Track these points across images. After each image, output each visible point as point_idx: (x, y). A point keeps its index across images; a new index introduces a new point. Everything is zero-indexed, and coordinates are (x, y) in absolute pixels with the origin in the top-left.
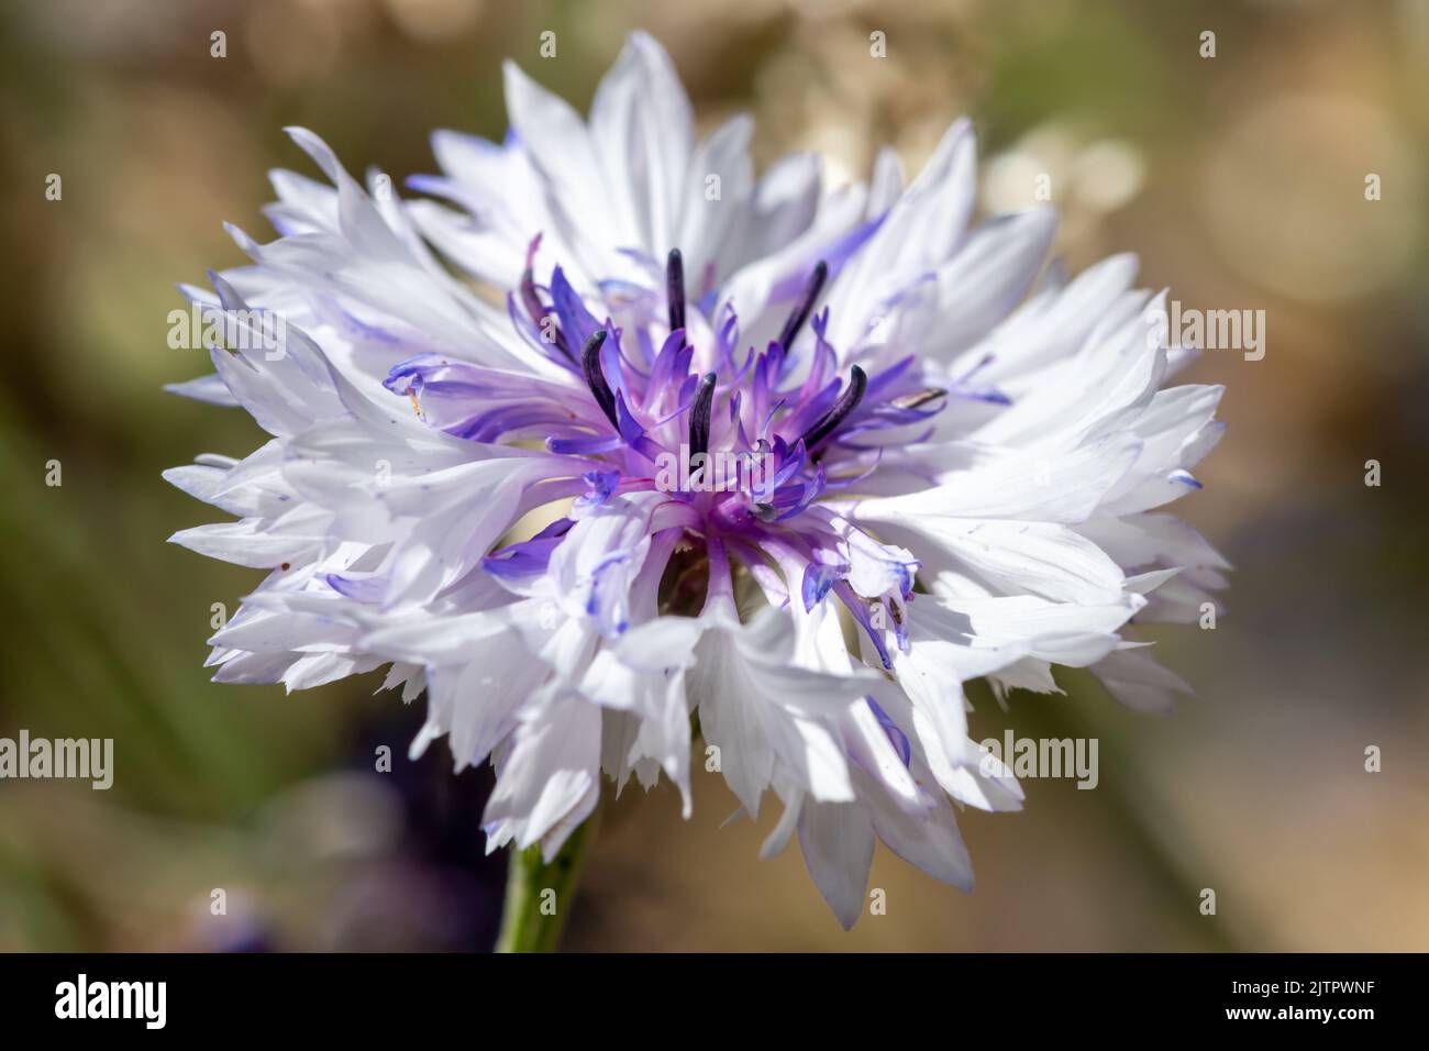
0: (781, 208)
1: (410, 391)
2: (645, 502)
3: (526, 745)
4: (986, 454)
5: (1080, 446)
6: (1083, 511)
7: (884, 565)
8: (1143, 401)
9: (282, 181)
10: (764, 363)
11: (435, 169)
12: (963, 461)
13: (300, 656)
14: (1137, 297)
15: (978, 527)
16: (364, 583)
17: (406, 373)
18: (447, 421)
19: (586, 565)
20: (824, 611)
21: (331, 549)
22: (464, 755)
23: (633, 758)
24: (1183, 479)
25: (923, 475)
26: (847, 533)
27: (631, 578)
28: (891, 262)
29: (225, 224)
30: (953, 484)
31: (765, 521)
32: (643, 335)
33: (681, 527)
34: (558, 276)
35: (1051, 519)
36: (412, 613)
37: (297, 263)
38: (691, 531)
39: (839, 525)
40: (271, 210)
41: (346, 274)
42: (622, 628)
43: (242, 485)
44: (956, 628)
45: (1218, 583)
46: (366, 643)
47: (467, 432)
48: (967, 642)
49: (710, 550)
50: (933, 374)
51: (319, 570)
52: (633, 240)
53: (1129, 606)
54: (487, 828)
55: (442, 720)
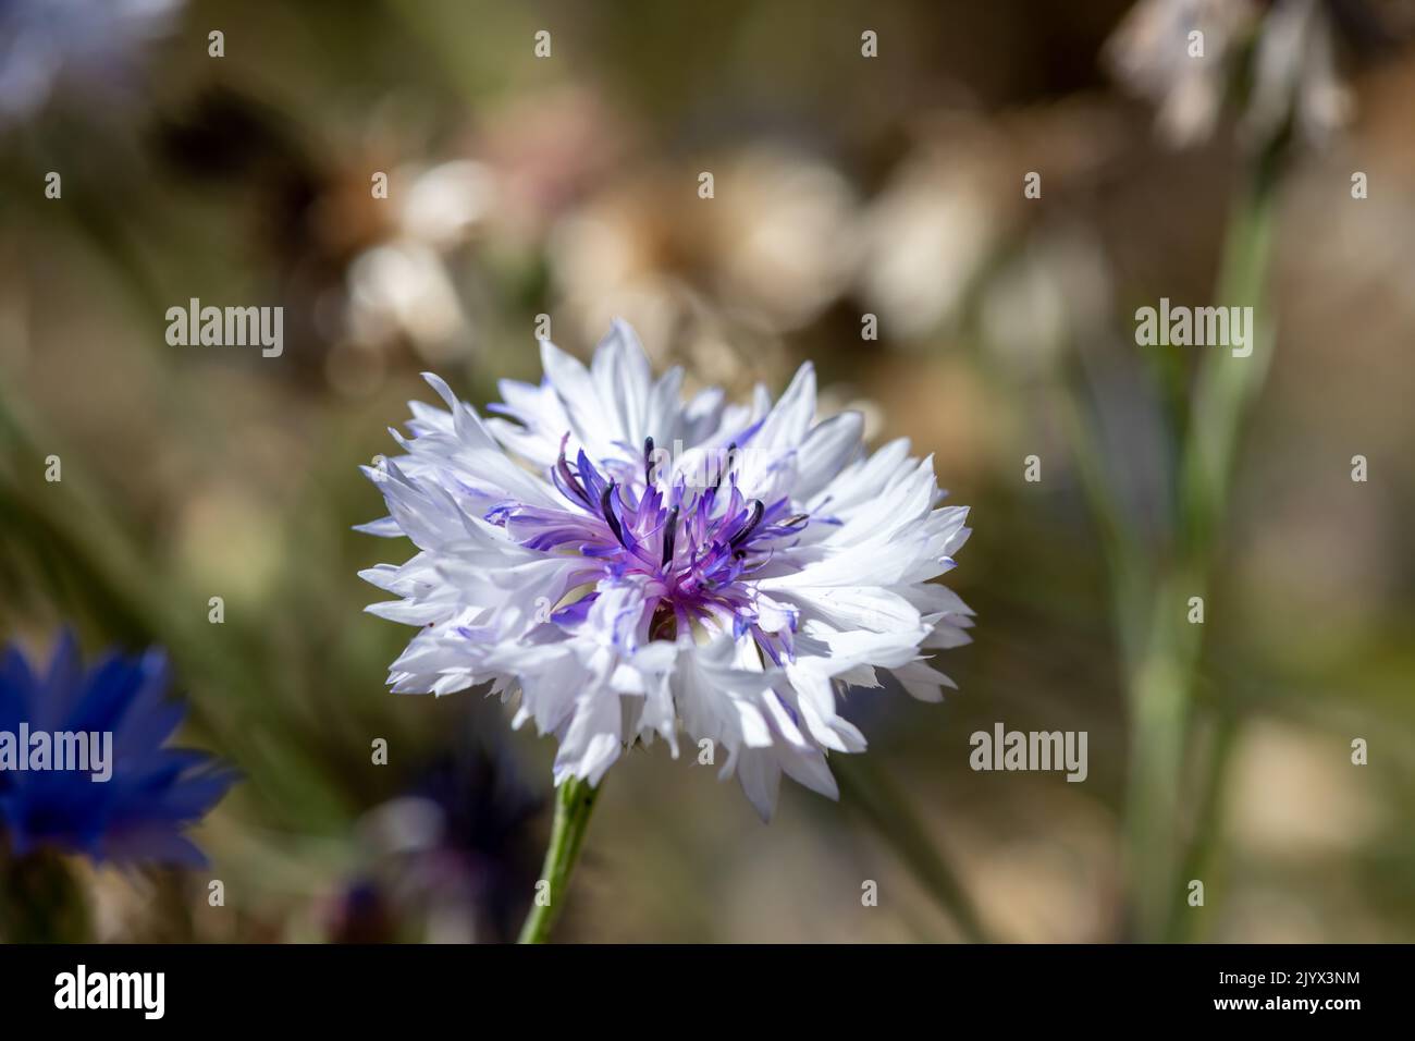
0: (700, 419)
1: (500, 523)
2: (640, 580)
3: (579, 720)
4: (832, 552)
5: (889, 542)
6: (894, 579)
7: (781, 614)
8: (924, 516)
9: (416, 408)
10: (703, 502)
11: (501, 401)
12: (819, 557)
13: (442, 675)
14: (913, 462)
15: (831, 592)
16: (480, 632)
17: (498, 511)
18: (521, 539)
19: (610, 617)
20: (746, 641)
21: (461, 611)
22: (543, 728)
23: (640, 727)
24: (947, 561)
25: (796, 565)
26: (756, 596)
27: (636, 622)
28: (769, 447)
29: (389, 429)
30: (812, 569)
31: (710, 589)
32: (629, 489)
33: (658, 597)
34: (581, 456)
35: (875, 584)
36: (508, 647)
37: (430, 450)
38: (666, 599)
39: (751, 592)
40: (411, 423)
41: (458, 456)
42: (634, 650)
43: (402, 579)
44: (821, 649)
45: (968, 624)
46: (486, 662)
47: (533, 545)
48: (829, 656)
49: (675, 610)
50: (796, 508)
51: (453, 625)
52: (620, 437)
53: (922, 630)
54: (555, 770)
55: (531, 708)
